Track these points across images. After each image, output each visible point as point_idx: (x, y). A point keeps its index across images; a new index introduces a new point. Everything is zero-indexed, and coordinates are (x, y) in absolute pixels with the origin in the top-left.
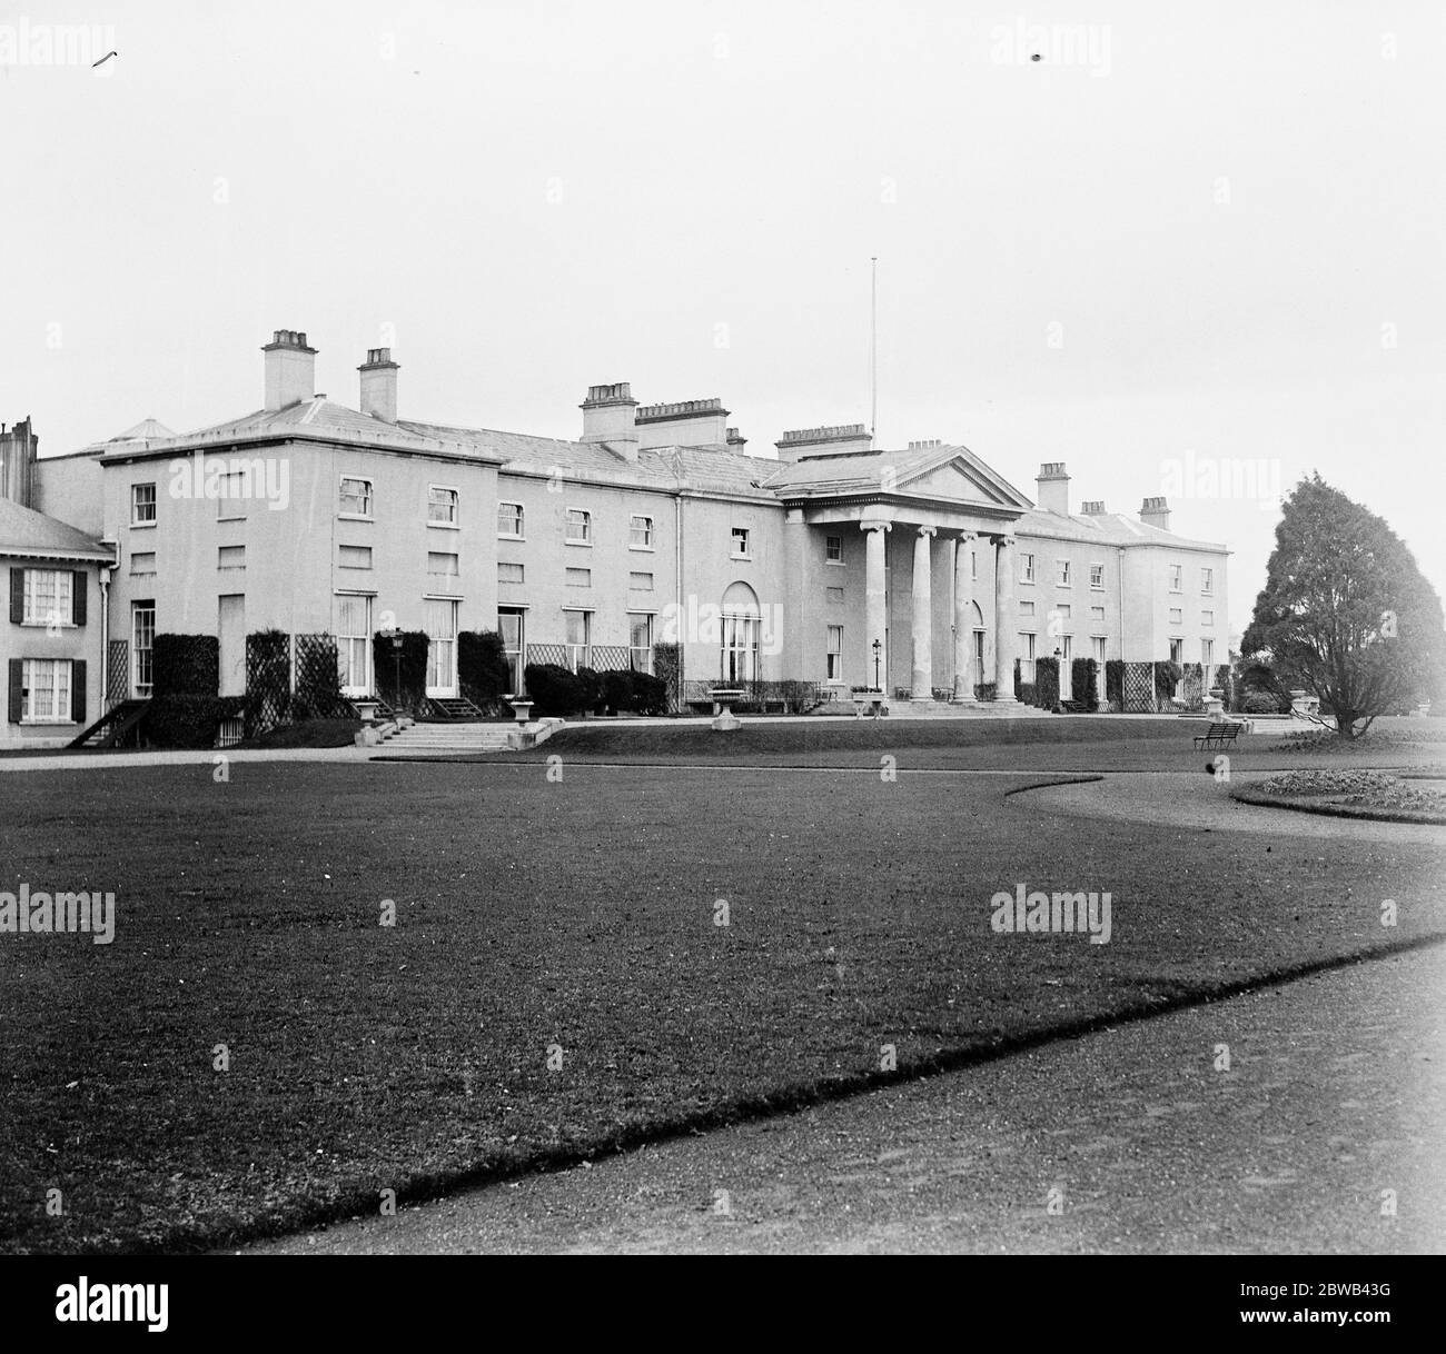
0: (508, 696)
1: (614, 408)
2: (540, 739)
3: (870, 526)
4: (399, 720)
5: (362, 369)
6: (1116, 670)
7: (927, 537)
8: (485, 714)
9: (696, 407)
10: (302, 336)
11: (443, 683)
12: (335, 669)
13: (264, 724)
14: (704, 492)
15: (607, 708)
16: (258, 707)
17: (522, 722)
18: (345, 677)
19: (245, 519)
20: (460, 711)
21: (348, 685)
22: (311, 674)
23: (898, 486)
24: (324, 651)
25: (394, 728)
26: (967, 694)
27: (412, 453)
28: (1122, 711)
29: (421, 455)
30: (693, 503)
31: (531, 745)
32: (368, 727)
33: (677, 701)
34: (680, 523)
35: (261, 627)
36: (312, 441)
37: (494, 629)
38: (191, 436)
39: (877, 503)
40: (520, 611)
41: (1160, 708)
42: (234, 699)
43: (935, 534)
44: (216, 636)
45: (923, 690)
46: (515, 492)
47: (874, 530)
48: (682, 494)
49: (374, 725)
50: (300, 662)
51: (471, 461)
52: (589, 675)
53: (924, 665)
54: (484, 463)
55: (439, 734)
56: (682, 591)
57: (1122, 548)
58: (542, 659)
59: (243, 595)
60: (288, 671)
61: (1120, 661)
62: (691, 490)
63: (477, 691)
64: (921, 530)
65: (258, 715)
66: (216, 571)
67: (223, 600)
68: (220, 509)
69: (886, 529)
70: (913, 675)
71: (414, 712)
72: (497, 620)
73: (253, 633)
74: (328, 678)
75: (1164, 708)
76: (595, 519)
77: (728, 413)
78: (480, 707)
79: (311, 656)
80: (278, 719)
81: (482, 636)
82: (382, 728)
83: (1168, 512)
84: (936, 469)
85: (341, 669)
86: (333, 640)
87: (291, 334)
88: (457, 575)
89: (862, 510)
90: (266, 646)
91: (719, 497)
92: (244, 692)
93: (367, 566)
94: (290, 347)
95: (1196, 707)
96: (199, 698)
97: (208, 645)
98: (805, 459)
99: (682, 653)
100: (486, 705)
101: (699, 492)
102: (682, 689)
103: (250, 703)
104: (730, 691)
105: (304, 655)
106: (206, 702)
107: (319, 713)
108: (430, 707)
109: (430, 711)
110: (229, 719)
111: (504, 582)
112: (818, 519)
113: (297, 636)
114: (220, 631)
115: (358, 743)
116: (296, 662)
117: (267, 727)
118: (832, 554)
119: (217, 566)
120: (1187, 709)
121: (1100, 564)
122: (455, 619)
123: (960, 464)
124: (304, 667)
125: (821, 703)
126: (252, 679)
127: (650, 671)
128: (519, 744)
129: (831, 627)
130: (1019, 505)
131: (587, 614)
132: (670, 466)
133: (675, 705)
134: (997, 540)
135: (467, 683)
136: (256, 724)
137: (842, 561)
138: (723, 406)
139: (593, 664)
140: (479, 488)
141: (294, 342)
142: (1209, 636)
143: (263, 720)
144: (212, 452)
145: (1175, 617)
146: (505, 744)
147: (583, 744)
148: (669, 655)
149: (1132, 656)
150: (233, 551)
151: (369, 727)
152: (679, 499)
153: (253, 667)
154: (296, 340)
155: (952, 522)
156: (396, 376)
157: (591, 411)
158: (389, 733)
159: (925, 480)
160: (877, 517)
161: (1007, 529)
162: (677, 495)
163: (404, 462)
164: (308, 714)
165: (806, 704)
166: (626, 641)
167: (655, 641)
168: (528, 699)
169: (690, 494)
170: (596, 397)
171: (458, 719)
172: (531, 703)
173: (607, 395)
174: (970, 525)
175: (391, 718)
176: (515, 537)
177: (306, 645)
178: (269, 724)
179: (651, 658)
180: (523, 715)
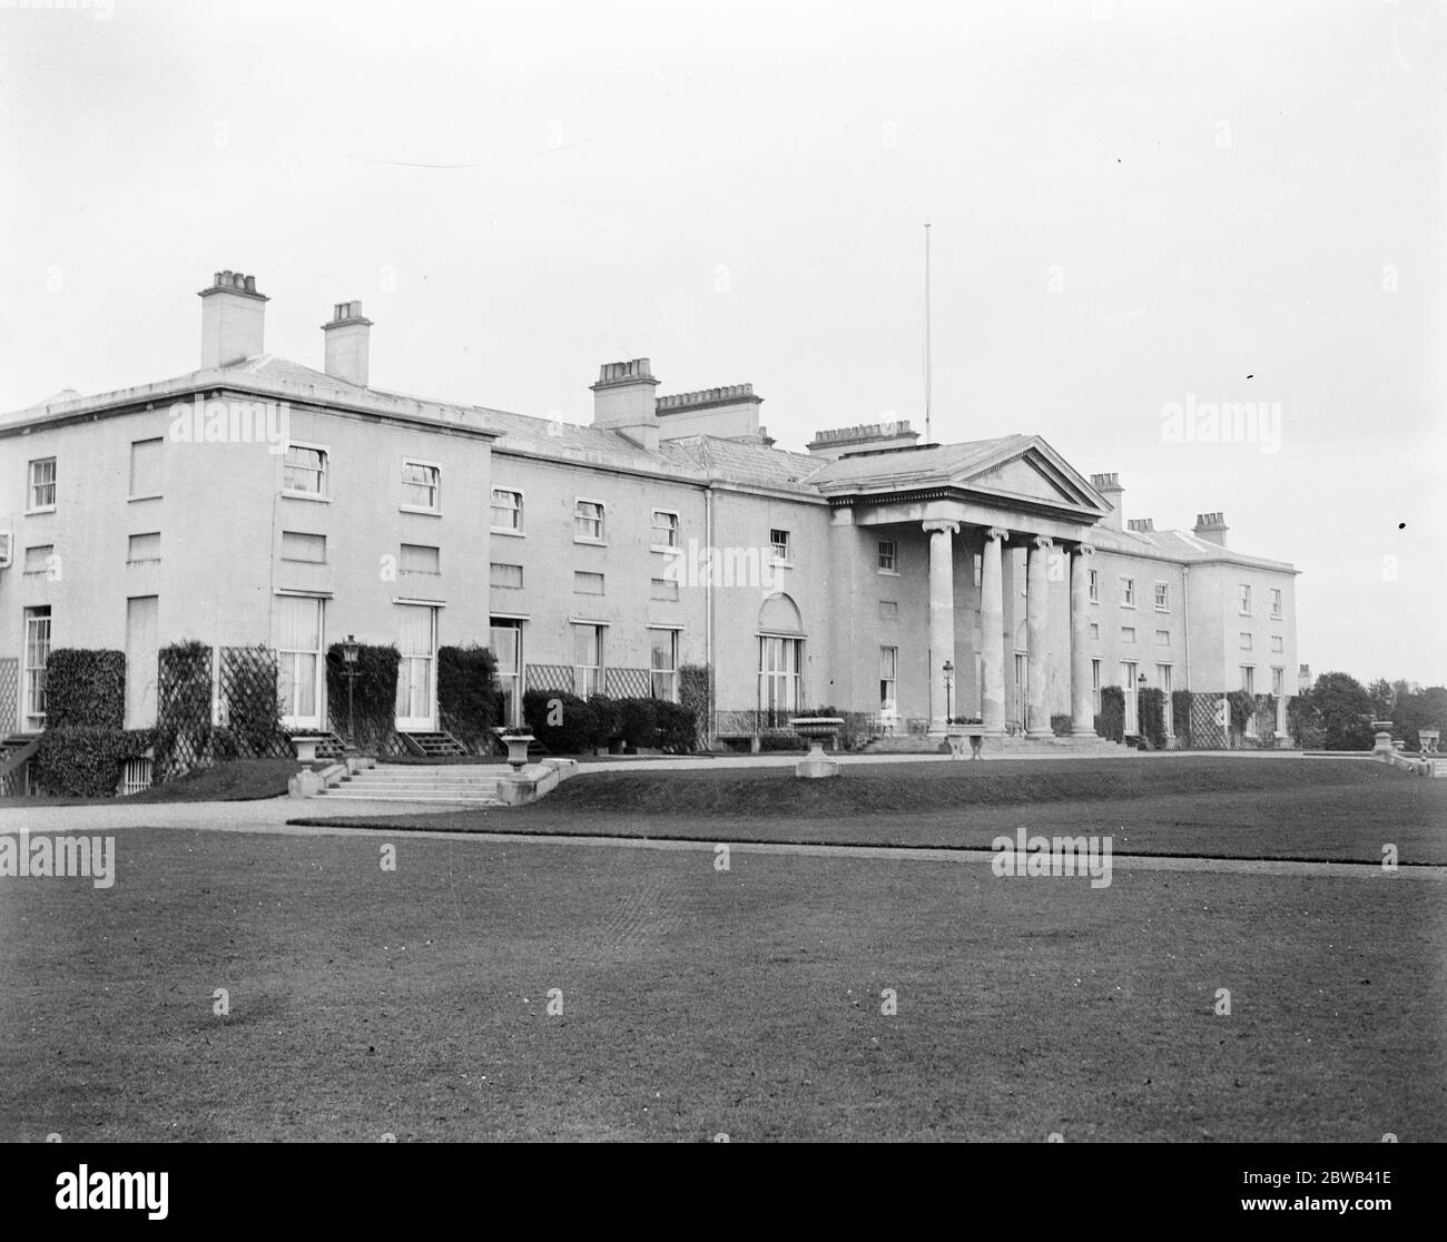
0: (501, 730)
1: (631, 388)
2: (543, 789)
3: (935, 526)
4: (351, 762)
5: (328, 328)
6: (1183, 700)
7: (998, 542)
8: (472, 752)
9: (723, 394)
10: (249, 280)
11: (417, 711)
12: (274, 692)
13: (177, 766)
14: (739, 485)
15: (624, 744)
16: (170, 743)
17: (517, 765)
18: (285, 704)
19: (161, 497)
20: (439, 748)
21: (292, 714)
22: (240, 700)
23: (966, 480)
24: (260, 669)
25: (344, 773)
26: (1044, 729)
27: (380, 417)
28: (1188, 747)
29: (393, 419)
30: (727, 498)
31: (530, 798)
32: (307, 771)
33: (707, 736)
34: (710, 519)
35: (178, 637)
36: (249, 394)
37: (483, 643)
38: (100, 396)
39: (943, 498)
40: (518, 623)
41: (1233, 744)
42: (142, 733)
43: (1007, 539)
44: (122, 649)
45: (997, 723)
46: (513, 476)
47: (940, 531)
48: (713, 486)
49: (316, 768)
50: (226, 683)
51: (457, 430)
52: (602, 703)
53: (997, 694)
54: (473, 433)
55: (403, 781)
56: (713, 603)
57: (1187, 565)
58: (545, 683)
59: (156, 596)
60: (210, 693)
61: (1187, 692)
62: (724, 482)
63: (462, 723)
64: (992, 533)
65: (170, 754)
66: (125, 566)
67: (133, 602)
68: (131, 488)
69: (953, 531)
70: (984, 705)
71: (378, 750)
72: (488, 633)
73: (167, 645)
74: (263, 704)
75: (1238, 744)
76: (611, 512)
77: (760, 401)
78: (466, 743)
79: (241, 675)
80: (195, 760)
81: (468, 653)
82: (325, 773)
83: (1225, 528)
84: (1006, 462)
85: (281, 693)
86: (272, 654)
87: (236, 277)
88: (438, 574)
89: (924, 507)
90: (183, 661)
91: (755, 492)
92: (155, 724)
93: (319, 559)
94: (234, 291)
95: (1269, 743)
96: (99, 731)
97: (112, 663)
98: (847, 456)
99: (713, 676)
100: (472, 740)
101: (733, 484)
102: (713, 723)
103: (162, 740)
104: (824, 720)
105: (231, 674)
106: (107, 736)
107: (250, 752)
108: (401, 743)
109: (401, 749)
110: (134, 760)
111: (498, 587)
112: (871, 520)
113: (222, 649)
114: (127, 644)
115: (292, 793)
116: (221, 684)
117: (181, 769)
118: (883, 562)
119: (126, 560)
120: (1259, 745)
121: (1163, 582)
122: (434, 631)
123: (1034, 457)
124: (231, 691)
125: (875, 738)
126: (165, 707)
127: (675, 699)
128: (512, 797)
129: (884, 649)
130: (1094, 506)
131: (599, 628)
132: (697, 458)
133: (706, 740)
134: (1071, 548)
135: (448, 712)
136: (168, 766)
137: (896, 571)
138: (755, 392)
139: (607, 689)
140: (467, 464)
141: (239, 286)
142: (1278, 664)
143: (177, 760)
144: (123, 414)
145: (1245, 642)
146: (491, 796)
147: (605, 797)
148: (697, 679)
149: (1198, 685)
150: (144, 539)
151: (309, 771)
152: (709, 493)
153: (166, 690)
154: (241, 284)
155: (1025, 525)
156: (368, 336)
157: (604, 392)
158: (336, 779)
159: (995, 474)
160: (944, 515)
161: (1082, 534)
162: (707, 487)
163: (371, 428)
164: (235, 753)
165: (858, 739)
166: (646, 663)
167: (681, 662)
168: (526, 732)
169: (723, 486)
170: (610, 376)
171: (436, 759)
172: (531, 738)
173: (623, 374)
174: (1045, 529)
175: (340, 758)
176: (511, 530)
177: (235, 661)
178: (184, 766)
179: (675, 684)
180: (519, 755)
